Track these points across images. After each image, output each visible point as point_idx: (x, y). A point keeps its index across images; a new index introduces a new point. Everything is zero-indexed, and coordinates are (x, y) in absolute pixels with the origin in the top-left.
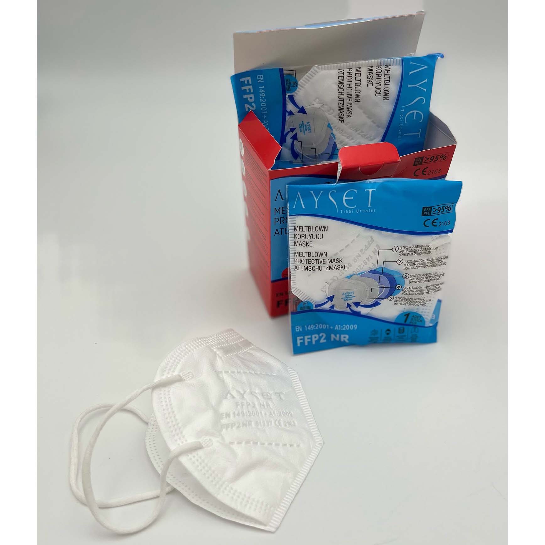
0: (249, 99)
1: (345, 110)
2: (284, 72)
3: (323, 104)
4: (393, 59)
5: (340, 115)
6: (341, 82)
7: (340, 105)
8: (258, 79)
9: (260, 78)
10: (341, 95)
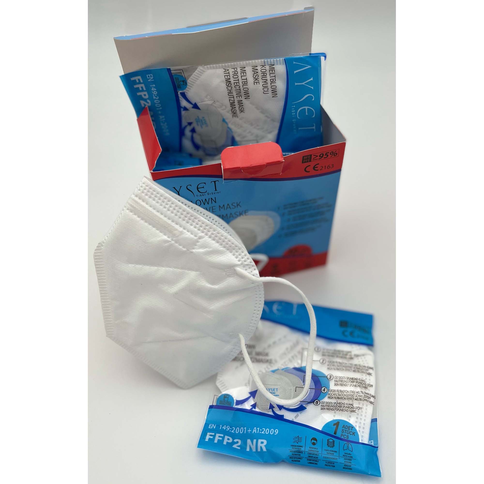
0: (143, 96)
1: (237, 106)
2: (171, 71)
3: (214, 101)
4: (275, 59)
5: (233, 111)
6: (228, 81)
7: (231, 101)
8: (148, 78)
9: (150, 78)
10: (230, 92)
